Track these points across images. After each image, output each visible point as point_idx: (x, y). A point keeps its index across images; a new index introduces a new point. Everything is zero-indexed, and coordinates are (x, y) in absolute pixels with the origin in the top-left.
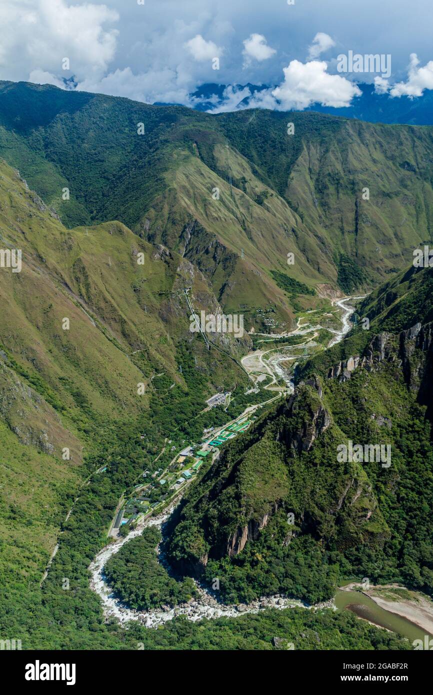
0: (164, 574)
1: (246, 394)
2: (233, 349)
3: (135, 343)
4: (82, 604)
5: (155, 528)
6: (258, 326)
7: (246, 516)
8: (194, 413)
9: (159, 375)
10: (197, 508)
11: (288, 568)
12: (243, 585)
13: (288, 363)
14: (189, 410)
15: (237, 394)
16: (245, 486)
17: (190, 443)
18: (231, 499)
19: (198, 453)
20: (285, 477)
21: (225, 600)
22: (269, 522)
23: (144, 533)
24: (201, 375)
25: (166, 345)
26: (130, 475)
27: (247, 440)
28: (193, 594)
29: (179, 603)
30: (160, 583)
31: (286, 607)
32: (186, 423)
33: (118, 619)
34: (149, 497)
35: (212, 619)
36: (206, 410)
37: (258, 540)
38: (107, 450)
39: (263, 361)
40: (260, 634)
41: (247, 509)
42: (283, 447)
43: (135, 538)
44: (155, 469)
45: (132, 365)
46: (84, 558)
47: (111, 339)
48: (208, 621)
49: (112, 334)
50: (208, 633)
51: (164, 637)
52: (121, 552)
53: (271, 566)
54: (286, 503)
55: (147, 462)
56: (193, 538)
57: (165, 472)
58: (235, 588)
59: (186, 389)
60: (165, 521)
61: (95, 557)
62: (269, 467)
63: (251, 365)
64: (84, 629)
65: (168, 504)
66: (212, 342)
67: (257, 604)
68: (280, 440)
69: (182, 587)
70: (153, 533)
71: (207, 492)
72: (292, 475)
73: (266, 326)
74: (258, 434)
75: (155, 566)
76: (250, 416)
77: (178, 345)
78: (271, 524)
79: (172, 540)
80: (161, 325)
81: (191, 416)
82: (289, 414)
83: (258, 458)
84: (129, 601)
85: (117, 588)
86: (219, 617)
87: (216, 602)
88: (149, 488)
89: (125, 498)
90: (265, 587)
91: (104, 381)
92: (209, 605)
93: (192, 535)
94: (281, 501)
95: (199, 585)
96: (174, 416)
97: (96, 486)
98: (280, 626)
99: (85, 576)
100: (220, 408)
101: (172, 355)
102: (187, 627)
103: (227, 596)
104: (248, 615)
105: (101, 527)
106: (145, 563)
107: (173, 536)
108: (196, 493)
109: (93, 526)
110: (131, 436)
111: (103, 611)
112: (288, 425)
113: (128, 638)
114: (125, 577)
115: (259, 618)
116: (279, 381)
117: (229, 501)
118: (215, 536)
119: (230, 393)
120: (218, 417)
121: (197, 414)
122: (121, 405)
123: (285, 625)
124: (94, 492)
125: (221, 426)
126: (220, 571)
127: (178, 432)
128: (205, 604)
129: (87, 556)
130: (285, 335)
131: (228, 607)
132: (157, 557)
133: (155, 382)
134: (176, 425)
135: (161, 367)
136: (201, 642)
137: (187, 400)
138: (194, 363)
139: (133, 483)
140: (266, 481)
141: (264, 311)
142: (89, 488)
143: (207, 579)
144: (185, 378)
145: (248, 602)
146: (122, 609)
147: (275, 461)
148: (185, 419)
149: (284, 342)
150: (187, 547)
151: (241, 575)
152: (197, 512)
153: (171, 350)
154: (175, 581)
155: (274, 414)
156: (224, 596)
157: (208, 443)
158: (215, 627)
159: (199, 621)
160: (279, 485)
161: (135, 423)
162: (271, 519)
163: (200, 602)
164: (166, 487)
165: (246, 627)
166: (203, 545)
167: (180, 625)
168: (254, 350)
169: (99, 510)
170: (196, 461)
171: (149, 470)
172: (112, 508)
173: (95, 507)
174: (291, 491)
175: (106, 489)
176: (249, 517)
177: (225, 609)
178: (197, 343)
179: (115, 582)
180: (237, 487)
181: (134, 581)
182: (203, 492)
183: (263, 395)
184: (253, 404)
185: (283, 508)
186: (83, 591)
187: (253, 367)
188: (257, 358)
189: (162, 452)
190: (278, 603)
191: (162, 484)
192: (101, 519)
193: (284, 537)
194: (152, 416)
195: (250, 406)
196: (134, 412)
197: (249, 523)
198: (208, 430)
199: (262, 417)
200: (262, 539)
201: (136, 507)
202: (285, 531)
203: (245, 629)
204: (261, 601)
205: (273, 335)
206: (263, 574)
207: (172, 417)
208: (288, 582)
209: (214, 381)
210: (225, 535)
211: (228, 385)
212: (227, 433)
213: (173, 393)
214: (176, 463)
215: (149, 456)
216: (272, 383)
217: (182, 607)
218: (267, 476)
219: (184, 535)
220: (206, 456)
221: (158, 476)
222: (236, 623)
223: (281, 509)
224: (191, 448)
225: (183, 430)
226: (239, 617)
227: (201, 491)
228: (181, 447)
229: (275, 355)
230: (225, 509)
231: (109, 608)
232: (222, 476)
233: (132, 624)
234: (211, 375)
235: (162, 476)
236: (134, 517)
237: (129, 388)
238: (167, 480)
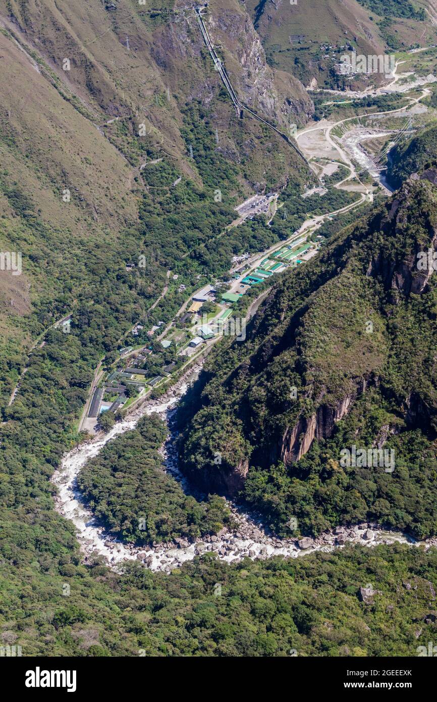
0: (177, 490)
1: (304, 196)
2: (281, 118)
3: (111, 105)
4: (46, 535)
5: (157, 417)
6: (324, 76)
7: (313, 399)
8: (216, 229)
9: (155, 162)
10: (229, 385)
11: (382, 482)
12: (308, 508)
13: (376, 142)
14: (206, 222)
15: (289, 196)
16: (313, 350)
17: (210, 280)
18: (289, 372)
19: (224, 296)
20: (379, 335)
21: (277, 531)
22: (351, 409)
23: (139, 426)
24: (226, 163)
25: (164, 109)
26: (111, 331)
27: (314, 274)
28: (226, 521)
29: (203, 535)
30: (171, 503)
31: (378, 543)
32: (203, 245)
33: (104, 557)
34: (145, 368)
35: (257, 559)
36: (236, 223)
37: (332, 437)
38: (70, 290)
39: (333, 139)
40: (338, 583)
41: (316, 388)
42: (378, 286)
43: (126, 433)
44: (152, 323)
45: (106, 143)
46: (43, 464)
47: (68, 97)
48: (252, 563)
49: (71, 89)
50: (255, 580)
51: (183, 586)
52: (104, 454)
53: (353, 479)
54: (380, 379)
55: (139, 311)
56: (223, 434)
57: (170, 327)
58: (294, 513)
59: (201, 188)
60: (173, 407)
61: (61, 463)
62: (354, 320)
63: (312, 146)
64: (53, 572)
65: (175, 380)
66: (245, 105)
67: (330, 538)
68: (374, 274)
69: (207, 511)
70: (154, 425)
71: (247, 360)
72: (392, 334)
73: (337, 76)
74: (335, 263)
75: (161, 478)
76: (310, 234)
77: (186, 108)
78: (355, 412)
79: (187, 437)
80: (156, 73)
81: (210, 233)
82: (391, 230)
83: (336, 304)
84: (122, 530)
85: (100, 511)
86: (269, 556)
87: (263, 534)
88: (143, 353)
89: (104, 370)
90: (345, 511)
91: (59, 172)
92: (251, 538)
93: (222, 428)
94: (373, 375)
95: (233, 507)
96: (182, 234)
97: (55, 348)
98: (370, 571)
99: (46, 492)
100: (259, 220)
101: (177, 126)
102: (219, 571)
103: (281, 524)
104: (317, 554)
105: (67, 416)
106: (144, 473)
107: (189, 431)
108: (226, 362)
109: (55, 414)
110: (110, 266)
111: (80, 545)
112: (387, 249)
113: (125, 586)
114: (113, 494)
115: (336, 559)
116: (361, 175)
117: (285, 375)
118: (261, 430)
119: (277, 195)
120: (257, 235)
121: (220, 231)
122: (91, 213)
123: (378, 571)
124: (52, 358)
125: (261, 250)
126: (269, 485)
127: (189, 261)
128: (245, 537)
129: (48, 461)
130: (371, 93)
131: (283, 542)
132: (163, 463)
133: (147, 174)
134: (185, 249)
135: (155, 148)
136: (245, 593)
137: (204, 207)
138: (213, 141)
139: (116, 344)
140: (348, 343)
141: (335, 48)
142: (45, 352)
143: (248, 499)
144: (199, 168)
145: (316, 534)
146: (109, 544)
147: (364, 310)
148: (199, 239)
149: (369, 105)
150: (215, 447)
151: (305, 493)
152: (230, 392)
153: (174, 118)
154: (194, 501)
155: (363, 231)
156: (276, 525)
157: (240, 279)
158: (265, 572)
159: (237, 562)
160: (370, 349)
161: (115, 245)
162: (355, 405)
163: (238, 534)
164: (172, 353)
165: (315, 572)
166: (241, 445)
167: (206, 568)
168: (316, 119)
169: (63, 388)
170: (221, 310)
171: (142, 323)
172: (83, 385)
173: (57, 384)
174: (391, 360)
175: (72, 353)
176: (319, 400)
177: (278, 545)
178: (220, 106)
179: (97, 502)
180: (299, 352)
181: (129, 501)
182: (240, 360)
183: (333, 200)
184: (315, 214)
185: (375, 387)
186: (45, 516)
187: (313, 149)
188: (322, 133)
189: (163, 294)
190: (365, 537)
191: (165, 346)
192: (66, 402)
193: (377, 434)
194: (144, 234)
195: (312, 218)
196: (112, 225)
197: (318, 411)
198: (240, 258)
199: (342, 235)
200: (340, 436)
201: (123, 384)
202: (378, 425)
203: (312, 576)
204: (337, 534)
205: (349, 93)
206: (341, 492)
207: (178, 236)
208: (383, 505)
209: (248, 173)
210: (279, 429)
211: (272, 181)
212: (273, 263)
213: (178, 194)
214: (187, 313)
215: (142, 301)
216: (349, 178)
217: (207, 542)
218: (350, 334)
219: (208, 429)
220: (238, 301)
221: (158, 333)
222: (298, 567)
223: (372, 389)
224: (212, 288)
225: (197, 257)
226: (303, 558)
227: (235, 359)
228: (195, 286)
229: (354, 129)
230: (279, 388)
231: (89, 542)
232: (272, 334)
233: (129, 566)
234: (243, 163)
235: (164, 333)
236: (121, 401)
237: (102, 184)
238: (173, 341)
